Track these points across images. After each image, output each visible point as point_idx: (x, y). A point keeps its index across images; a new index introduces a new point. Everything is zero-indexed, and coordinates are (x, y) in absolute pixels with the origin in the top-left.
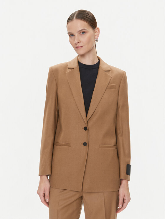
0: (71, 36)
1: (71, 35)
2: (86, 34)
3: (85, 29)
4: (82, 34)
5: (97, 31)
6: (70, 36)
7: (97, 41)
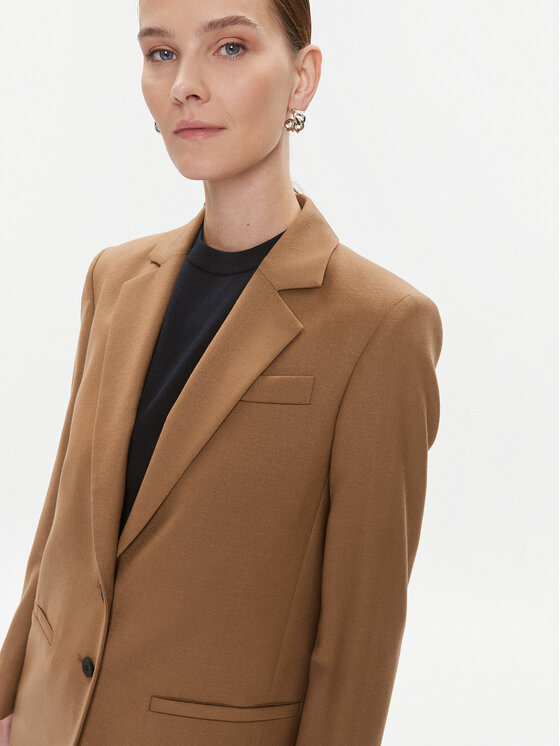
0: (158, 56)
1: (159, 50)
2: (248, 56)
3: (246, 22)
4: (223, 51)
5: (308, 65)
6: (150, 55)
7: (299, 124)
